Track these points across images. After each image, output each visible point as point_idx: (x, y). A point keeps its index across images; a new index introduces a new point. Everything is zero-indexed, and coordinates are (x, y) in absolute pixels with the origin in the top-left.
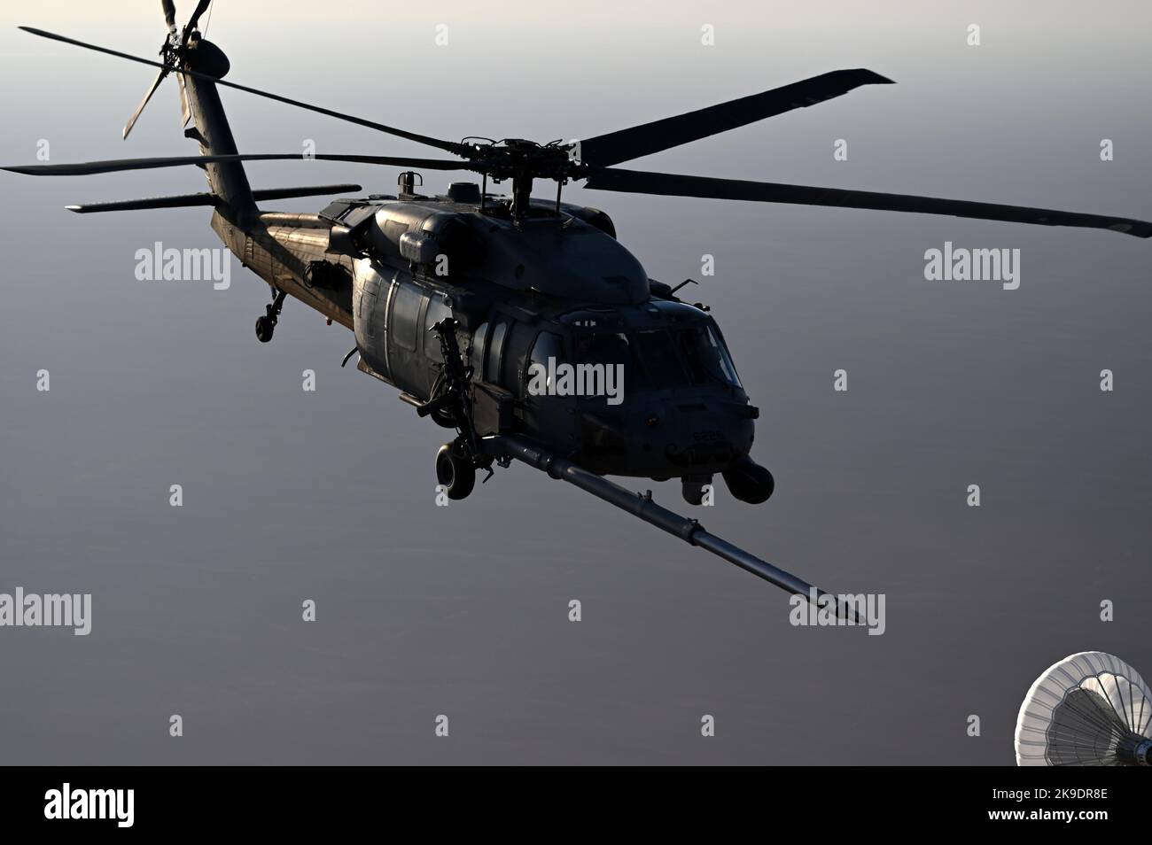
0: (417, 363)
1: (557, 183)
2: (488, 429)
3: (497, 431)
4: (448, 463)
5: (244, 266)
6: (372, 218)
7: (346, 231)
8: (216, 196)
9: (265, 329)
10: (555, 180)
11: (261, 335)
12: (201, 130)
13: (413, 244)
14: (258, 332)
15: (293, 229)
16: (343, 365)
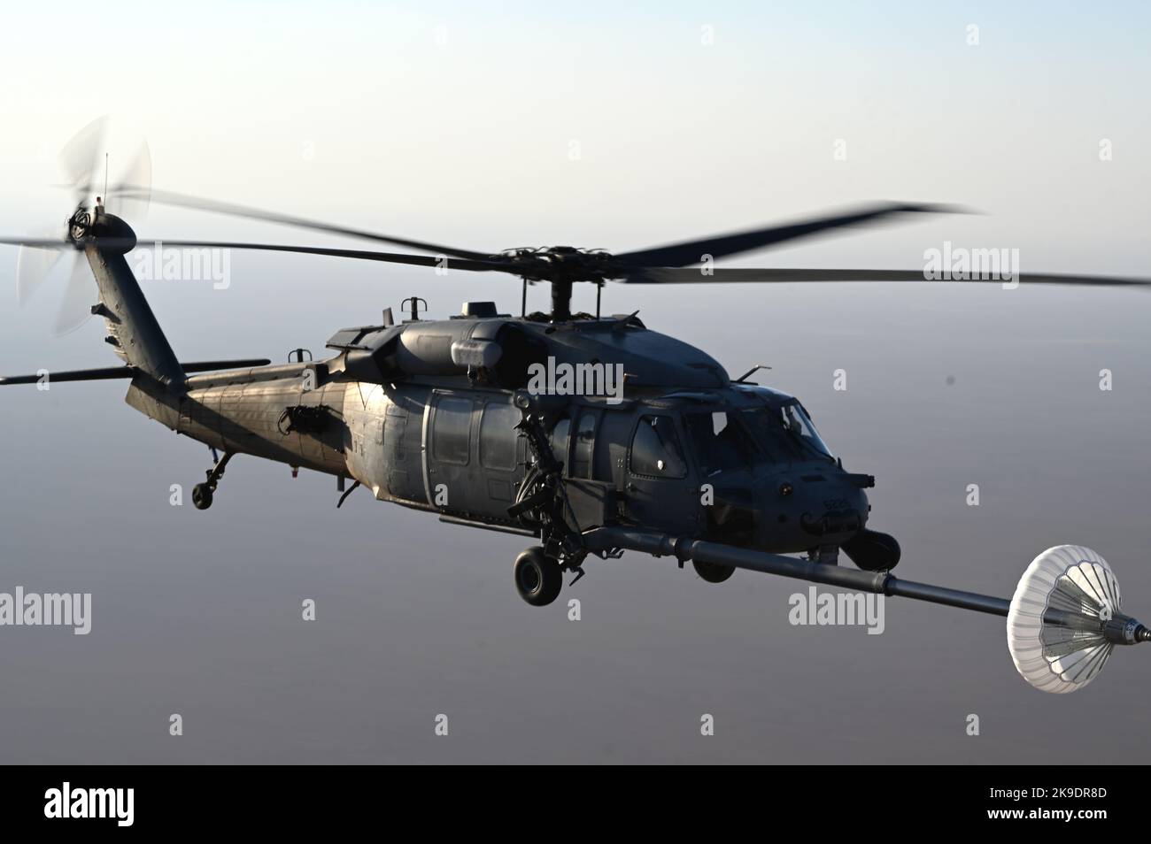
0: (471, 477)
1: (596, 285)
2: (589, 523)
3: (601, 522)
4: (531, 568)
5: (178, 432)
6: (396, 339)
7: (368, 354)
8: (136, 368)
9: (203, 496)
10: (594, 282)
11: (199, 503)
12: (111, 306)
13: (474, 349)
14: (195, 500)
15: (245, 385)
16: (339, 506)
